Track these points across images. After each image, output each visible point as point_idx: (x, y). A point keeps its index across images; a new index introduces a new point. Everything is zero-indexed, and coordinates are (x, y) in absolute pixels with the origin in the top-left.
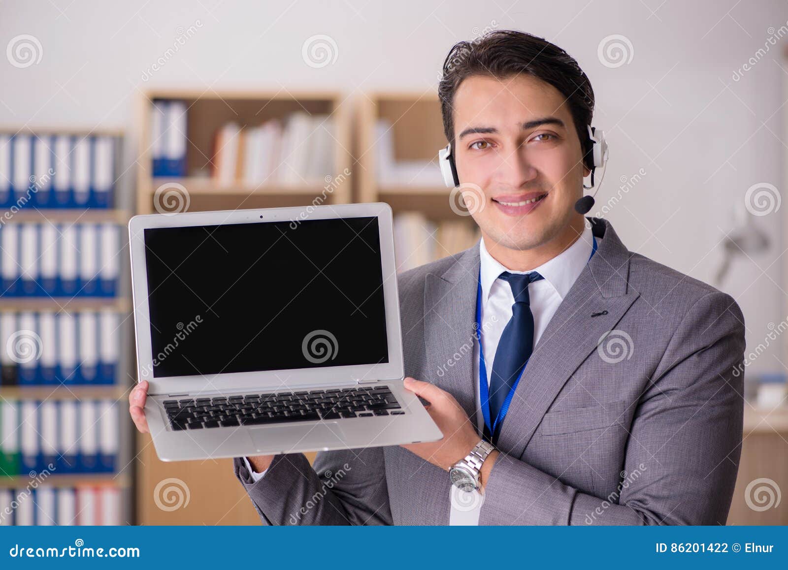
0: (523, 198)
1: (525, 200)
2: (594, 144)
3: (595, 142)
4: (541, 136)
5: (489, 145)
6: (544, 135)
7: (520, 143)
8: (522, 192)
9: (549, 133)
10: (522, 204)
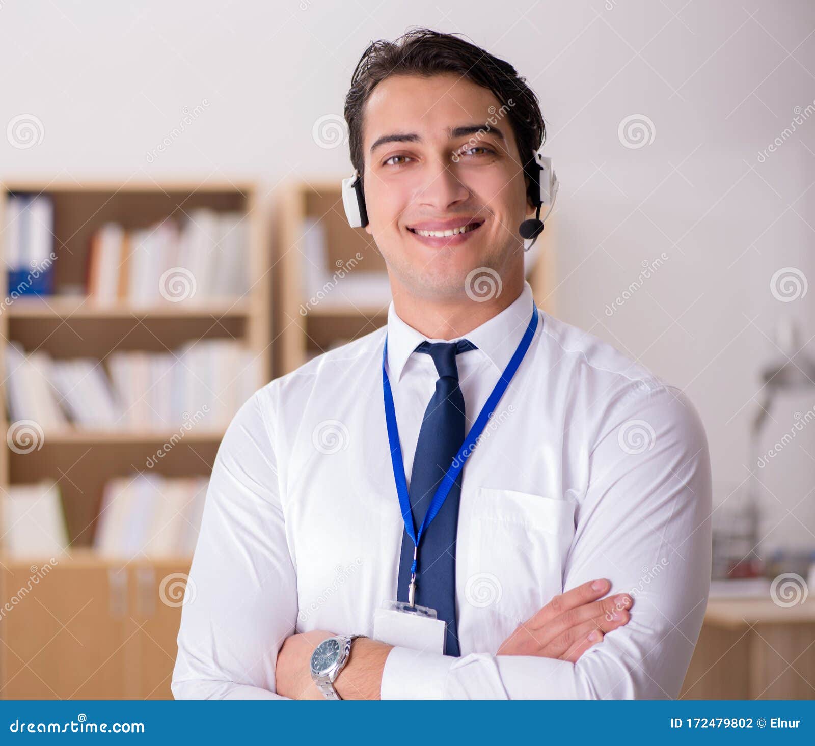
0: (450, 225)
1: (453, 229)
2: (541, 171)
3: (542, 168)
4: (474, 150)
5: (407, 160)
6: (477, 149)
7: (447, 155)
8: (451, 216)
9: (486, 146)
10: (448, 233)
